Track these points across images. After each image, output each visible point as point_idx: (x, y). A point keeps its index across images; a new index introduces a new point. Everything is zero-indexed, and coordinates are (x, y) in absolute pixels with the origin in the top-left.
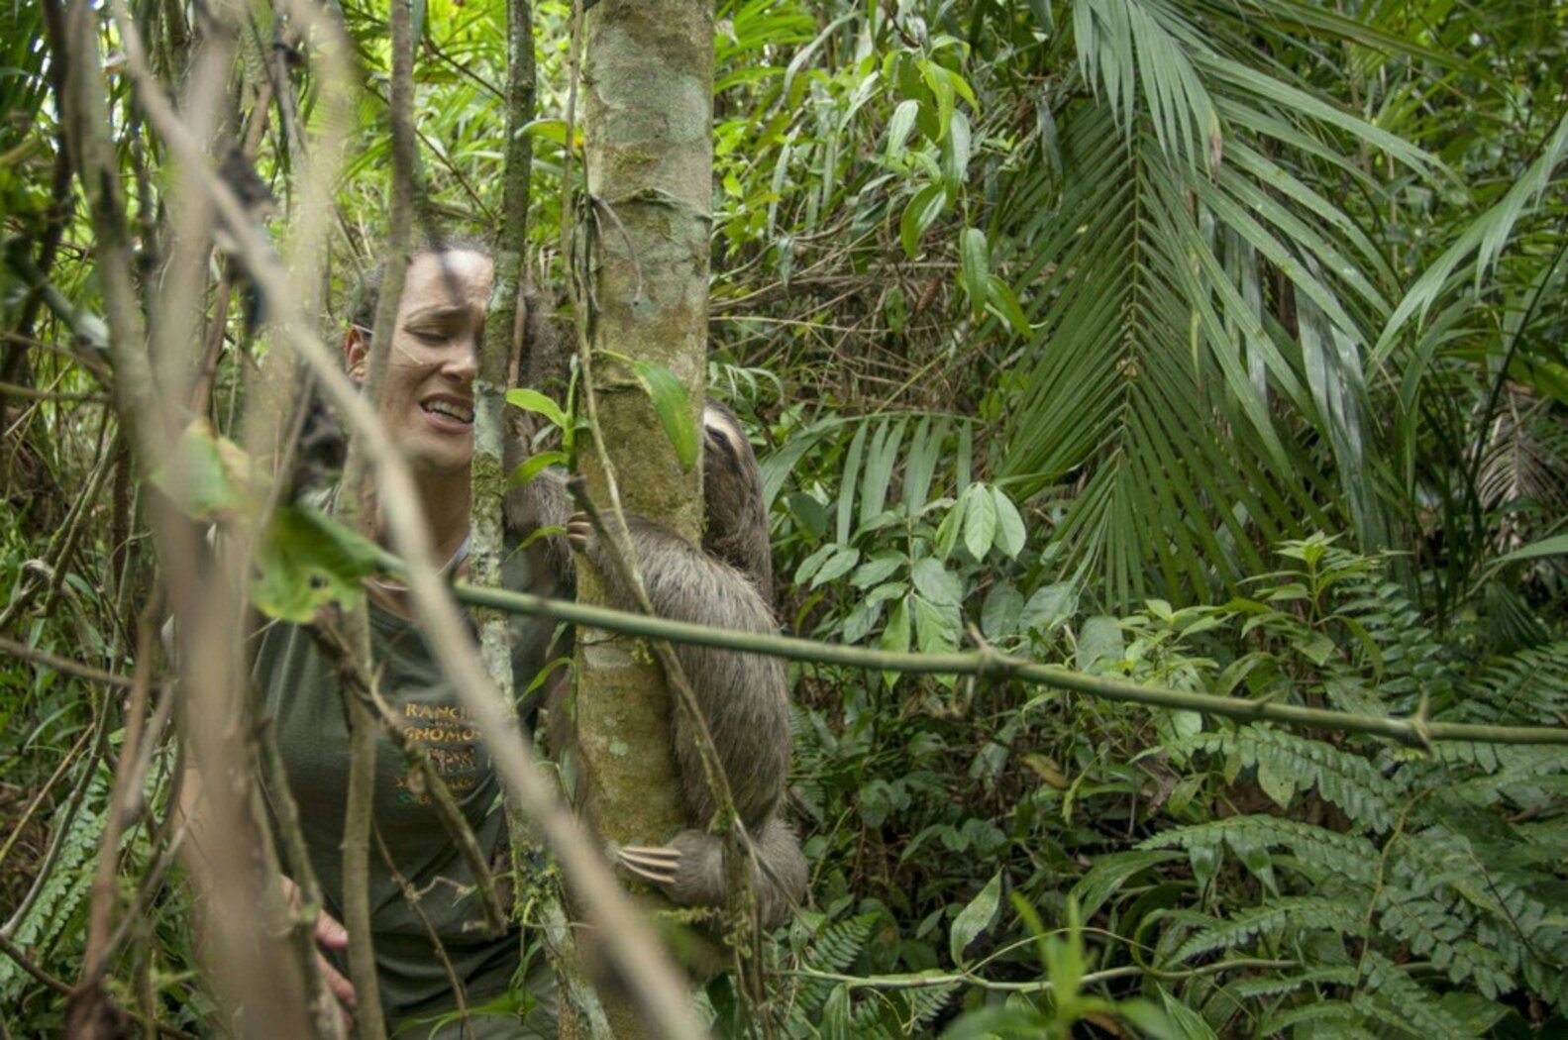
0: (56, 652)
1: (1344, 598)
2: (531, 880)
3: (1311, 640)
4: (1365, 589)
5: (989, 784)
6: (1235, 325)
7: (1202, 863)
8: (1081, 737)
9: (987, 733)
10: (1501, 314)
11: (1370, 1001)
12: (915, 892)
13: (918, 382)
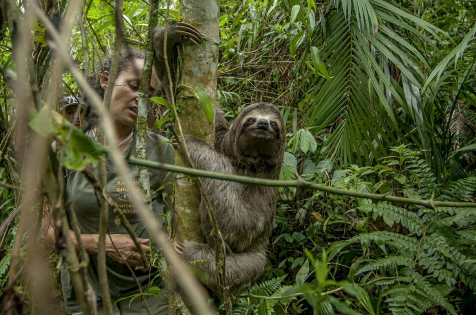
0: (6, 182)
1: (408, 164)
2: (156, 252)
3: (399, 177)
4: (414, 161)
5: (301, 221)
6: (382, 82)
7: (364, 244)
8: (329, 206)
9: (300, 205)
10: (457, 78)
11: (414, 287)
12: (278, 254)
13: (281, 98)
